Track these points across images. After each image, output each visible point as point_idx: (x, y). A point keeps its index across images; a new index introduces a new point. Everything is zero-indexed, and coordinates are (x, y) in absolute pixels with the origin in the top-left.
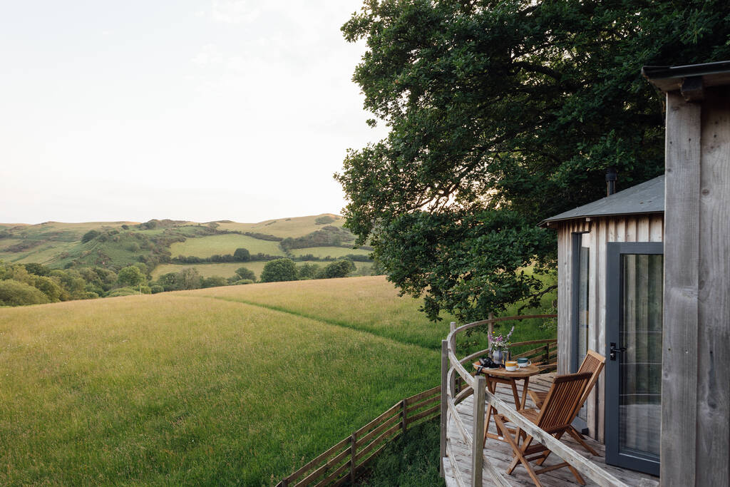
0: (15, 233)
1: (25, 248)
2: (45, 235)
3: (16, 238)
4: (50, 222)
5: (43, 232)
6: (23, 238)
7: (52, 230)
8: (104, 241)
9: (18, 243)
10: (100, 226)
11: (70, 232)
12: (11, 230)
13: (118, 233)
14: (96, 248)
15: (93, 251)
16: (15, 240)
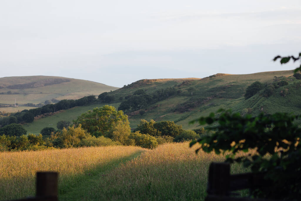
0: (184, 90)
1: (192, 106)
2: (211, 91)
3: (183, 95)
4: (218, 75)
5: (210, 87)
6: (190, 95)
7: (220, 84)
8: (269, 96)
9: (185, 101)
10: (272, 77)
11: (238, 86)
12: (179, 86)
13: (287, 84)
14: (259, 106)
15: (255, 109)
16: (183, 98)
